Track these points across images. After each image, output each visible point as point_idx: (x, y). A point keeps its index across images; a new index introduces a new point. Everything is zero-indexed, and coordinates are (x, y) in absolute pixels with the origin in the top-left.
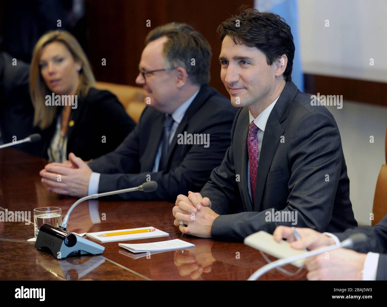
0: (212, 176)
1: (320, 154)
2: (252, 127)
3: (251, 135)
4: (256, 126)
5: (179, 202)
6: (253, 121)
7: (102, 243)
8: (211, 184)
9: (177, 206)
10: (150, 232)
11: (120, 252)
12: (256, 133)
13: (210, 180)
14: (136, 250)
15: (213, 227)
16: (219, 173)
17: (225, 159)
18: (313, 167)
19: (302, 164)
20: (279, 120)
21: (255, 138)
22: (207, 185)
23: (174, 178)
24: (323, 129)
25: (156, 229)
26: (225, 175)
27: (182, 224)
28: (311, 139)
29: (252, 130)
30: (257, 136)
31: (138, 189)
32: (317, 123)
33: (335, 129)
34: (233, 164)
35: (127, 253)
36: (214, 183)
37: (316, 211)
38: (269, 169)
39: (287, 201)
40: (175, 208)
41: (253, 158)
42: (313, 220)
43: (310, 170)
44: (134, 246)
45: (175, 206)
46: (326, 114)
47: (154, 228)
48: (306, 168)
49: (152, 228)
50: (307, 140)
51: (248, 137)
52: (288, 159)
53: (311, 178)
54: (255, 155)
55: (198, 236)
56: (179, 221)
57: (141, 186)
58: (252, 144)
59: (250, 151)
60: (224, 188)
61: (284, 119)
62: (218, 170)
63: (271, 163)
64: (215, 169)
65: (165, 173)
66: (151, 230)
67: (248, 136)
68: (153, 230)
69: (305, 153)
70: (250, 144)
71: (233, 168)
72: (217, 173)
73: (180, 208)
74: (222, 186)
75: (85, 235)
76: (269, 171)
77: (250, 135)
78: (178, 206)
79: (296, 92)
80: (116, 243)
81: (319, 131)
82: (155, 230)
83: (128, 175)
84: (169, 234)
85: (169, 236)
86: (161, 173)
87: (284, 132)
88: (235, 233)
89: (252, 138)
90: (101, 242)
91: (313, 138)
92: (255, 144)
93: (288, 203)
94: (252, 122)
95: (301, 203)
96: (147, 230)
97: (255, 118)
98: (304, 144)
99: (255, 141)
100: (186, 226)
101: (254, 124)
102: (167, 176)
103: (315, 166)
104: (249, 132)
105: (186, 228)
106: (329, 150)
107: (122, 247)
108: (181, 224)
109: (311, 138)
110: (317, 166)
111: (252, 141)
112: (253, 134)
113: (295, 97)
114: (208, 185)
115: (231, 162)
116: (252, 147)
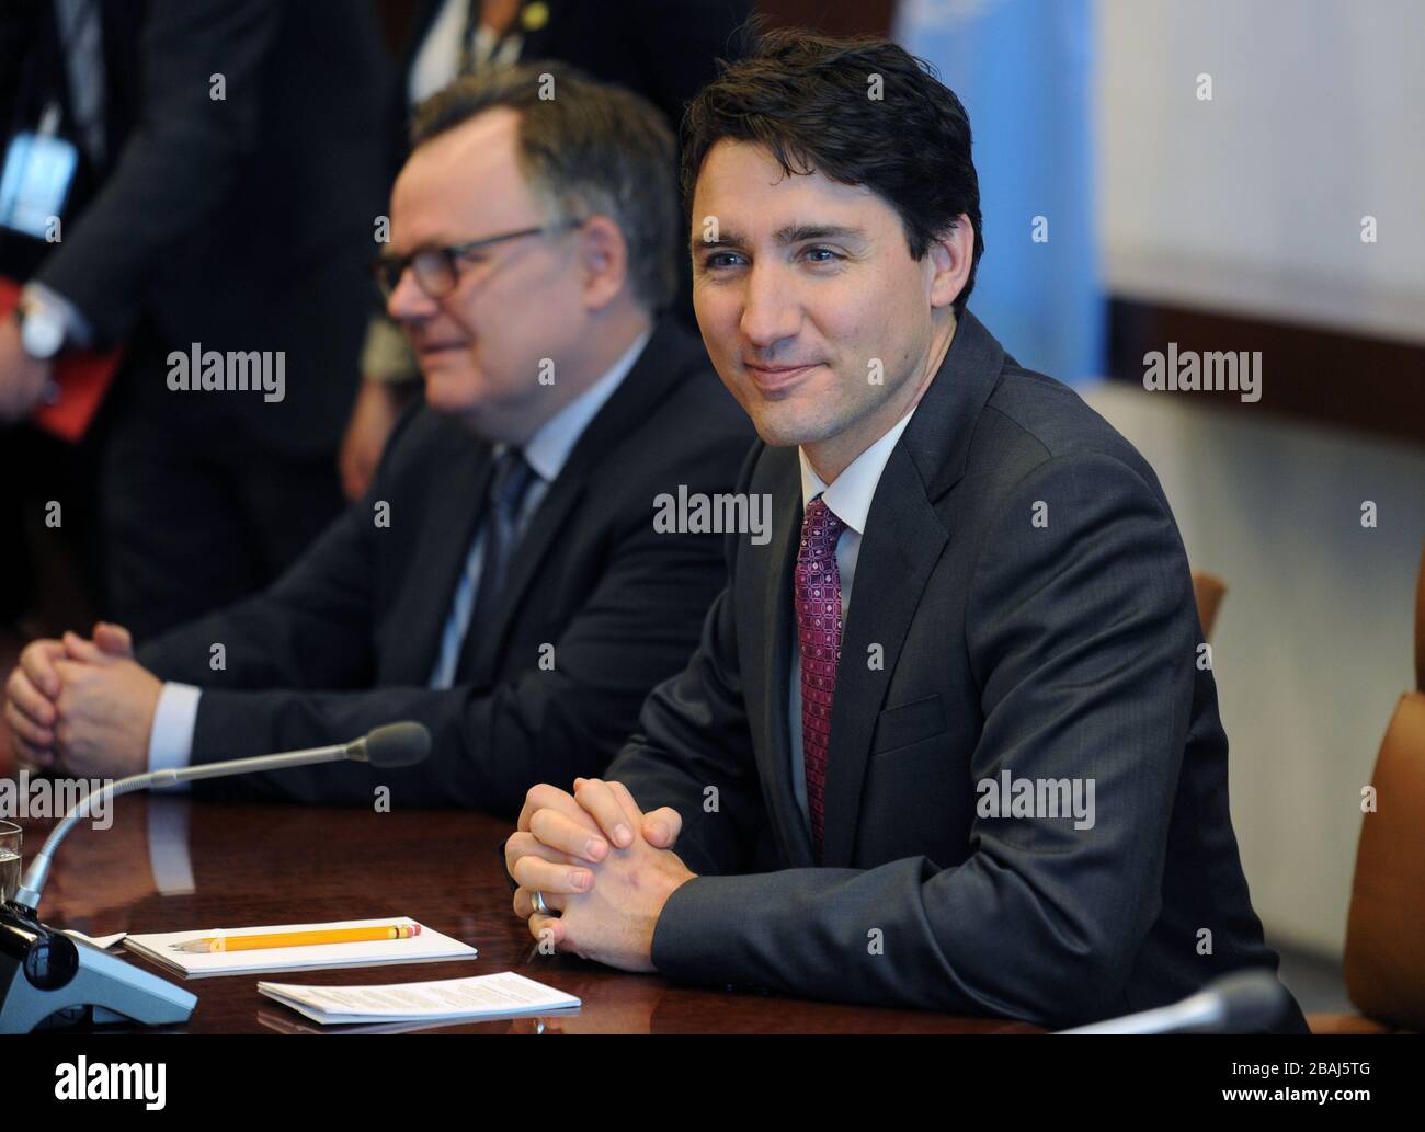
0: (649, 716)
1: (1103, 634)
2: (817, 522)
3: (811, 556)
4: (832, 515)
5: (534, 812)
6: (822, 493)
7: (188, 978)
8: (645, 747)
9: (527, 833)
10: (397, 937)
11: (264, 1019)
12: (833, 546)
13: (643, 731)
14: (328, 1011)
15: (662, 926)
16: (680, 701)
17: (705, 648)
18: (1076, 690)
19: (1030, 678)
20: (926, 491)
21: (828, 567)
22: (629, 752)
23: (516, 715)
24: (1113, 527)
25: (423, 928)
26: (698, 711)
27: (542, 905)
28: (1065, 569)
29: (817, 533)
30: (835, 560)
31: (350, 752)
32: (1085, 502)
33: (1163, 525)
34: (736, 669)
35: (291, 1025)
36: (653, 742)
37: (1096, 879)
38: (881, 698)
39: (969, 834)
40: (516, 842)
41: (819, 652)
42: (1083, 917)
43: (1064, 699)
44: (324, 997)
45: (516, 830)
46: (1123, 460)
47: (416, 923)
48: (1043, 693)
49: (405, 922)
50: (1047, 575)
51: (799, 566)
52: (967, 652)
53: (1068, 735)
54: (828, 639)
55: (604, 959)
56: (532, 893)
57: (361, 742)
58: (817, 593)
59: (808, 622)
60: (698, 762)
61: (948, 486)
62: (676, 691)
63: (894, 670)
64: (659, 689)
65: (479, 693)
66: (403, 932)
67: (799, 558)
68: (410, 931)
69: (1040, 630)
70: (804, 594)
71: (736, 685)
72: (671, 703)
73: (535, 837)
74: (688, 753)
75: (119, 944)
76: (883, 707)
77: (805, 554)
78: (529, 831)
79: (998, 372)
80: (249, 981)
81: (1097, 536)
82: (418, 932)
83: (320, 696)
84: (475, 951)
85: (475, 957)
86: (464, 690)
87: (947, 543)
88: (752, 954)
89: (815, 566)
90: (186, 974)
91: (1070, 565)
92: (829, 593)
93: (978, 841)
94: (814, 499)
95: (1028, 844)
96: (386, 929)
97: (828, 485)
98: (1034, 593)
99: (828, 579)
100: (557, 914)
101: (824, 509)
102: (484, 707)
103: (1083, 685)
104: (804, 543)
105: (554, 921)
106: (1142, 615)
107: (270, 996)
108: (538, 908)
109: (1063, 564)
110: (1091, 684)
111: (815, 578)
112: (818, 552)
113: (994, 390)
114: (635, 749)
115: (726, 657)
116: (817, 607)
